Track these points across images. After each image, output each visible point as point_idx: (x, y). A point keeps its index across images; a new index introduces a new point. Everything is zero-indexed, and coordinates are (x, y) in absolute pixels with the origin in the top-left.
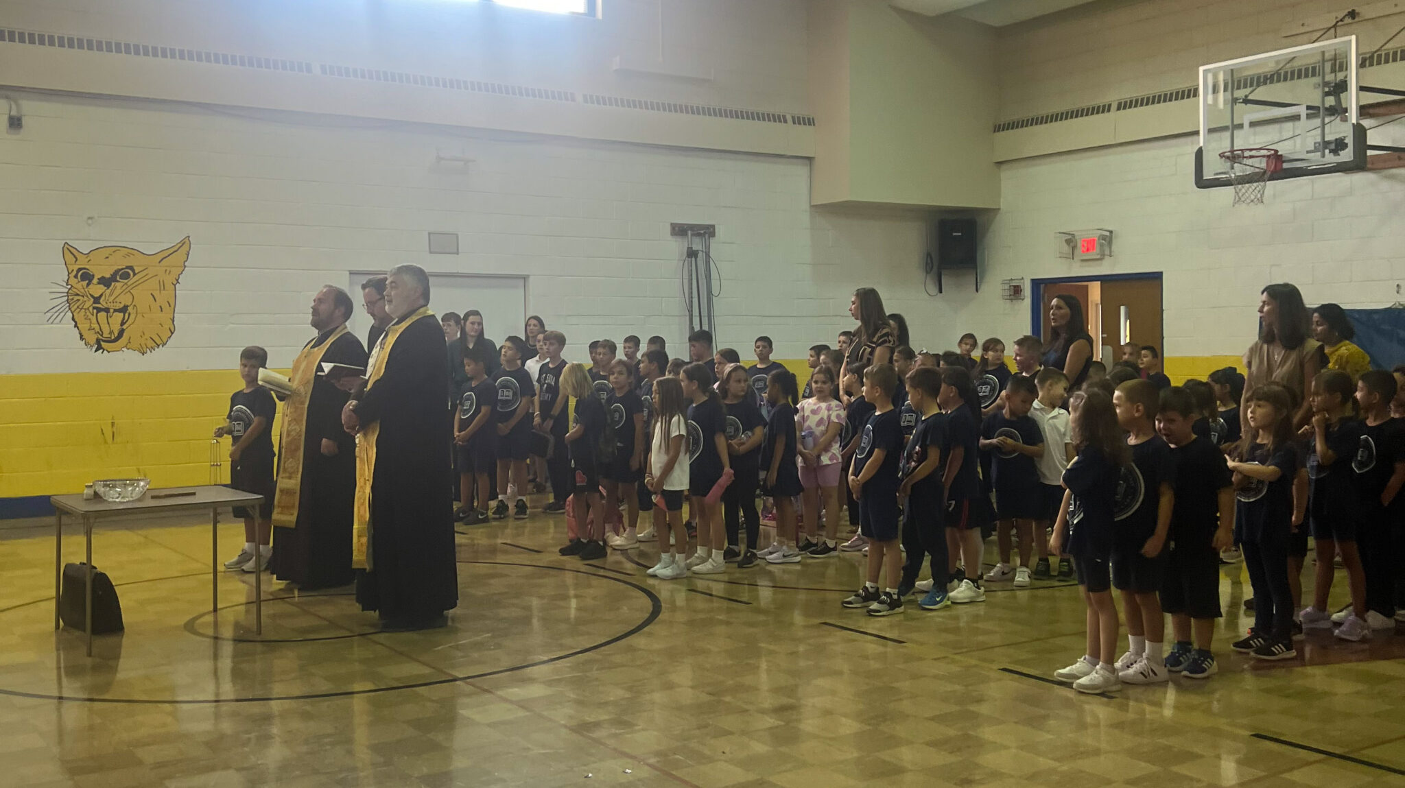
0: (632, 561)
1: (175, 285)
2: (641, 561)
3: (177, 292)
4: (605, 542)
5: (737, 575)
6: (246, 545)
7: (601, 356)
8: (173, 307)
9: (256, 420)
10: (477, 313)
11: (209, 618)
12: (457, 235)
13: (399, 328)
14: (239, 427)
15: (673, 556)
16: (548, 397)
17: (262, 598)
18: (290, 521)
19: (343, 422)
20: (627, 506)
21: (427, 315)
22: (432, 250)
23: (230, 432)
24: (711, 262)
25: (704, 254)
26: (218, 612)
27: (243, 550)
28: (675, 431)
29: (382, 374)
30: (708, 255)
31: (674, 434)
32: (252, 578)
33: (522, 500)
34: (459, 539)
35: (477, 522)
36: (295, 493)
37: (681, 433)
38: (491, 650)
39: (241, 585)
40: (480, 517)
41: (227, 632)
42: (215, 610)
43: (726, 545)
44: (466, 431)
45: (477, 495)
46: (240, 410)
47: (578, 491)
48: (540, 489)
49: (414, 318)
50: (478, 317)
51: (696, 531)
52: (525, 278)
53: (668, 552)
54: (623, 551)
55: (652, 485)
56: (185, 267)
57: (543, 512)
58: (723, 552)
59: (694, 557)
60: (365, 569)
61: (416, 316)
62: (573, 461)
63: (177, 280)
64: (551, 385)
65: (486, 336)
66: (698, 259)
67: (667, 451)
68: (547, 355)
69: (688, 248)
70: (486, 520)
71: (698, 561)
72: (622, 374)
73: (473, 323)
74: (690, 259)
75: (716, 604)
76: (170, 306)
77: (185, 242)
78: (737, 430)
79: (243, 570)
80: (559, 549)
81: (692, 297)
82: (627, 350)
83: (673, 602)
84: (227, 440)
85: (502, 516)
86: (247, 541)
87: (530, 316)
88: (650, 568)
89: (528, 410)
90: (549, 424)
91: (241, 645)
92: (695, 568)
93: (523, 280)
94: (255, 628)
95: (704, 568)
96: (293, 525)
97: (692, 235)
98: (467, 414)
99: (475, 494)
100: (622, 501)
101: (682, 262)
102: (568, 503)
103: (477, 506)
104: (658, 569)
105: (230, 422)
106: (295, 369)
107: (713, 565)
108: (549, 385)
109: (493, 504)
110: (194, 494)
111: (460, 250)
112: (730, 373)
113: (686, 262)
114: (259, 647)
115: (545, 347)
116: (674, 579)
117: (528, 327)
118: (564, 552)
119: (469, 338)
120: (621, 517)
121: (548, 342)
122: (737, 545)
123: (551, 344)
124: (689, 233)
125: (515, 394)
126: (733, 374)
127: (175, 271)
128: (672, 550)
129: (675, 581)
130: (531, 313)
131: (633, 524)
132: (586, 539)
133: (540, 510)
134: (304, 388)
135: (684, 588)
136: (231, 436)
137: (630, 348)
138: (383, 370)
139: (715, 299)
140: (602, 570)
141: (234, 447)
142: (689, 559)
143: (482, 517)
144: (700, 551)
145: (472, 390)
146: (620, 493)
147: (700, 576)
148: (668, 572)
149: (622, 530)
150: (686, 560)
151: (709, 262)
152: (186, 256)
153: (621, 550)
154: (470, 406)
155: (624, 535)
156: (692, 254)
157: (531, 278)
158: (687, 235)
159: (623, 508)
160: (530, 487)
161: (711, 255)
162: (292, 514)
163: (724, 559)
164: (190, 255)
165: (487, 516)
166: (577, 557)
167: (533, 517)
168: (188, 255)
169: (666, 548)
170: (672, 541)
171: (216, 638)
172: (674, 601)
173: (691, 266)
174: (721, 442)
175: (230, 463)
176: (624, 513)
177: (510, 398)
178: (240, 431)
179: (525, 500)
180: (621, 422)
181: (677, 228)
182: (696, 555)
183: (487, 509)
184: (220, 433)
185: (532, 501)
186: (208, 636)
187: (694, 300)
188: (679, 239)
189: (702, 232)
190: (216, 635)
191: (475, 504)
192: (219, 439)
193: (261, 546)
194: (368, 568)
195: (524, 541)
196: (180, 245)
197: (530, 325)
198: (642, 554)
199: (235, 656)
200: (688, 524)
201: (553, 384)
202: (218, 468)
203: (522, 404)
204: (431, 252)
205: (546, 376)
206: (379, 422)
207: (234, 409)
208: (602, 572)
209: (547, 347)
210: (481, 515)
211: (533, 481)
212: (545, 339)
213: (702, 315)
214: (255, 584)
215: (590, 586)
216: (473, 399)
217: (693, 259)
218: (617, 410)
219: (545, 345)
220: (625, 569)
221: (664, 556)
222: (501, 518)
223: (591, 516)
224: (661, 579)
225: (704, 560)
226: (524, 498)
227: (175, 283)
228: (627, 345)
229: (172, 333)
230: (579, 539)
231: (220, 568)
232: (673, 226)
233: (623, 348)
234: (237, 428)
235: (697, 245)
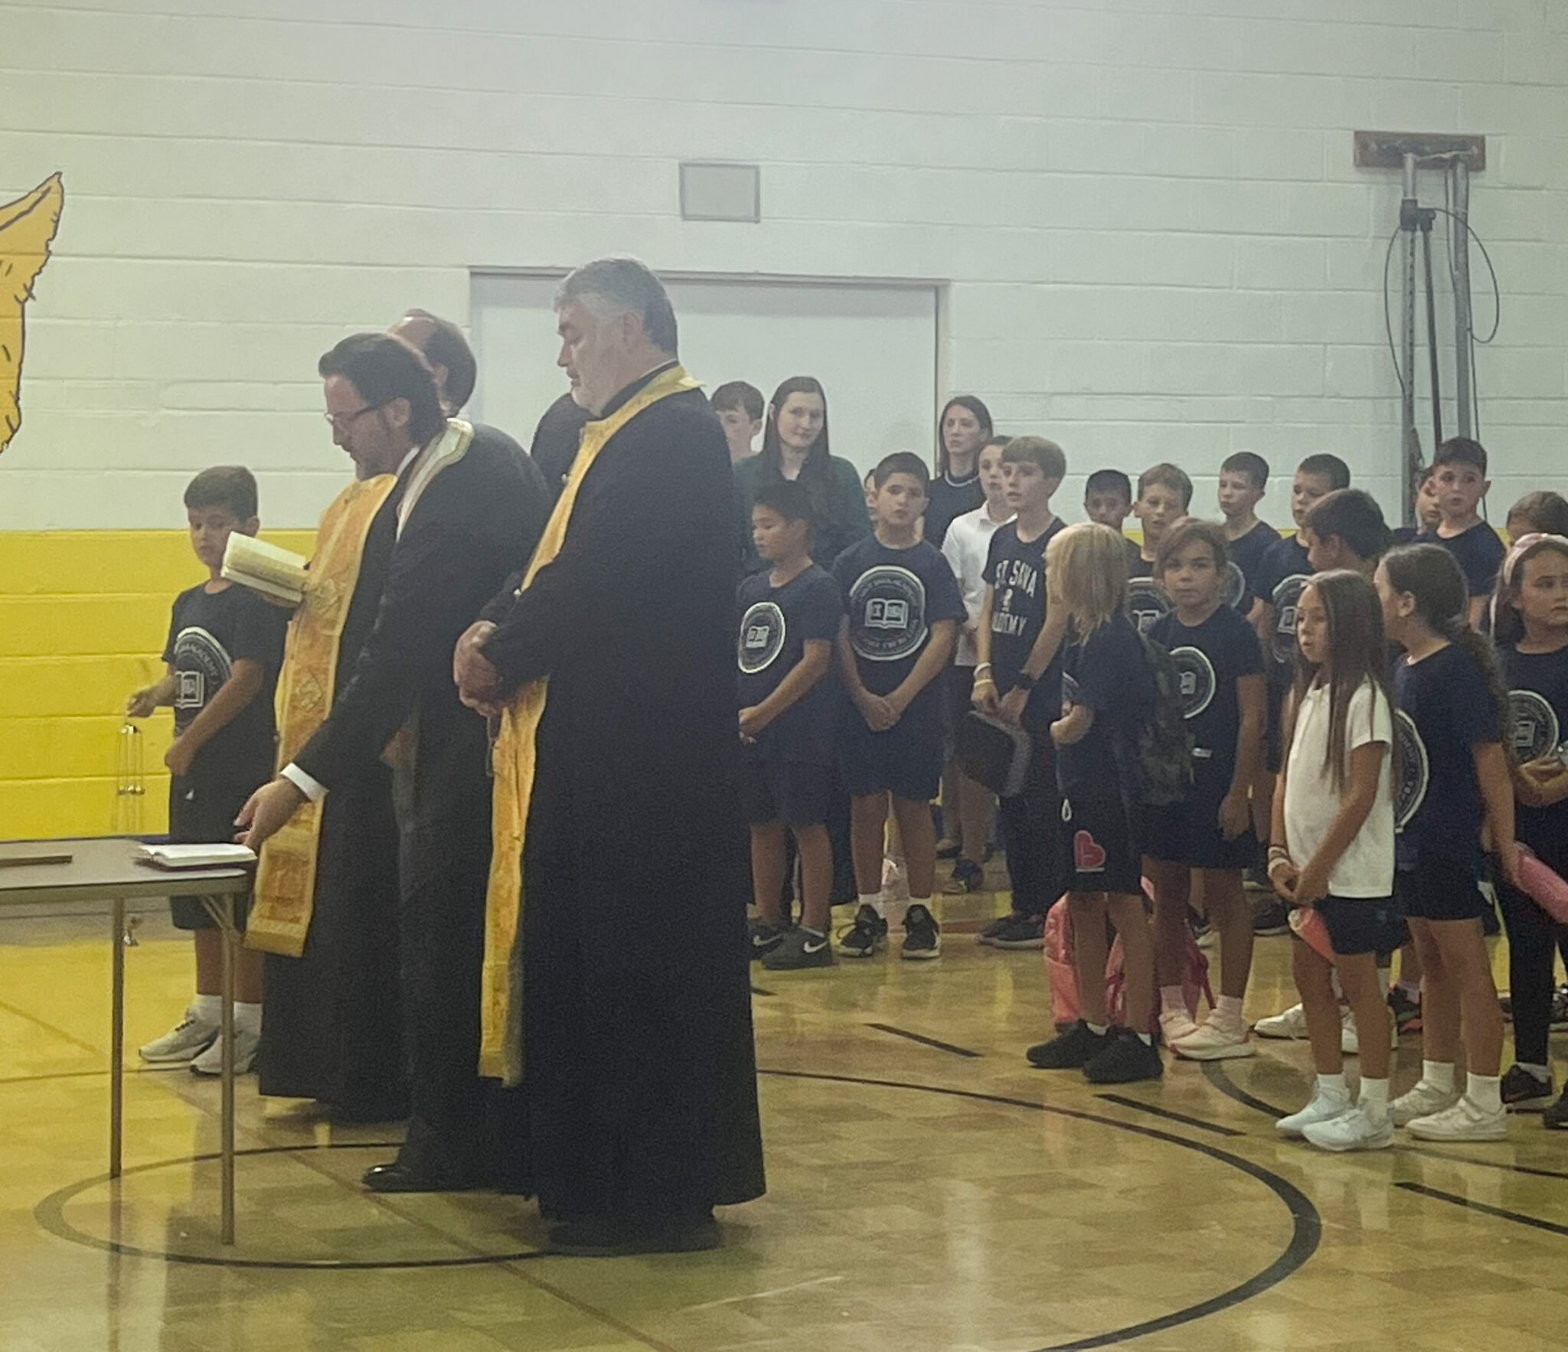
0: (1230, 1090)
1: (22, 303)
2: (1259, 1096)
3: (27, 320)
4: (1158, 1036)
5: (1542, 1150)
6: (197, 1002)
7: (1160, 509)
8: (16, 359)
9: (236, 669)
10: (810, 385)
11: (101, 1194)
12: (756, 168)
13: (608, 428)
14: (192, 685)
15: (1354, 1088)
16: (1014, 624)
17: (238, 1146)
18: (291, 940)
19: (456, 678)
20: (1217, 934)
21: (680, 389)
22: (687, 212)
23: (169, 699)
24: (1472, 245)
25: (1451, 219)
26: (125, 1178)
27: (188, 1014)
28: (1360, 734)
29: (557, 551)
30: (1462, 221)
31: (1359, 738)
32: (213, 1091)
33: (922, 907)
34: (761, 1010)
35: (804, 962)
36: (306, 863)
37: (1376, 738)
38: (845, 1319)
39: (178, 1109)
40: (807, 948)
41: (152, 1236)
42: (116, 1172)
43: (1508, 1058)
44: (762, 705)
45: (800, 887)
46: (193, 641)
47: (1082, 887)
48: (970, 877)
49: (645, 399)
50: (816, 396)
51: (1419, 1017)
52: (938, 289)
53: (1339, 1072)
54: (1210, 1065)
55: (1290, 884)
56: (49, 253)
57: (981, 943)
58: (1498, 1079)
59: (1413, 1092)
60: (500, 1080)
61: (651, 392)
62: (1066, 802)
63: (29, 291)
64: (1023, 592)
65: (834, 452)
66: (1433, 234)
67: (1341, 783)
68: (1011, 504)
69: (1404, 202)
70: (825, 958)
71: (1426, 1107)
72: (1202, 566)
73: (797, 412)
74: (1409, 235)
75: (1479, 1228)
76: (9, 357)
77: (51, 188)
78: (1543, 731)
79: (193, 1069)
80: (1025, 1051)
81: (1412, 344)
82: (1227, 491)
83: (1350, 1216)
84: (164, 717)
85: (869, 950)
86: (199, 992)
87: (953, 396)
88: (1284, 1115)
89: (951, 658)
90: (1016, 701)
91: (184, 1270)
92: (1415, 1123)
93: (931, 296)
94: (217, 1226)
95: (1445, 1125)
96: (296, 951)
97: (1418, 165)
98: (761, 662)
99: (795, 884)
100: (1203, 923)
101: (1386, 243)
102: (1050, 920)
103: (800, 919)
104: (1309, 1120)
105: (171, 671)
106: (324, 534)
107: (1469, 1118)
108: (1018, 591)
109: (843, 917)
110: (67, 860)
111: (763, 213)
112: (1520, 561)
113: (1398, 243)
114: (228, 1278)
115: (1005, 481)
116: (1355, 1150)
117: (945, 428)
118: (1040, 1057)
119: (787, 454)
120: (1202, 965)
121: (1014, 466)
122: (1543, 1061)
123: (1027, 472)
124: (1410, 159)
125: (913, 614)
126: (1529, 565)
127: (24, 267)
128: (1349, 1065)
129: (1351, 1157)
130: (954, 388)
131: (1235, 988)
132: (1103, 1025)
133: (973, 936)
134: (337, 584)
135: (1387, 1177)
136: (171, 709)
137: (1236, 486)
138: (560, 541)
139: (1479, 352)
140: (1149, 1115)
141: (180, 739)
142: (1400, 1095)
143: (814, 949)
144: (1432, 1075)
145: (771, 595)
146: (1196, 897)
147: (1426, 1145)
148: (1341, 1130)
149: (1203, 1003)
150: (1391, 1099)
151: (1466, 243)
152: (52, 225)
153: (1204, 1061)
154: (769, 639)
155: (1210, 1020)
156: (1415, 219)
157: (955, 286)
158: (1400, 164)
159: (1208, 941)
160: (944, 870)
161: (1469, 225)
162: (296, 920)
163: (1504, 1101)
164: (61, 223)
165: (829, 945)
166: (1079, 1073)
167: (953, 952)
168: (57, 222)
169: (1331, 1059)
170: (1349, 1038)
171: (116, 1248)
172: (1357, 1214)
173: (1412, 254)
174: (1490, 762)
175: (169, 777)
176: (1208, 954)
177: (902, 624)
178: (192, 696)
179: (929, 907)
180: (1204, 696)
181: (1374, 147)
182: (1420, 1085)
183: (828, 929)
184: (142, 706)
185: (947, 910)
186: (96, 1244)
187: (1417, 349)
188: (1380, 177)
189: (1447, 156)
190: (115, 1241)
191: (796, 912)
192: (139, 722)
193: (236, 1005)
194: (507, 1078)
195: (929, 1024)
196: (37, 195)
197: (952, 423)
198: (1268, 1073)
199: (175, 1297)
200: (1398, 998)
201: (1031, 589)
202: (137, 798)
203: (931, 646)
204: (685, 217)
205: (1011, 566)
206: (547, 678)
207: (180, 636)
208: (1148, 1121)
209: (1011, 479)
210: (812, 945)
211: (952, 853)
212: (1007, 457)
213: (1441, 394)
214: (218, 1108)
215: (1109, 1157)
216: (777, 622)
217: (1419, 234)
218: (1187, 664)
219: (1008, 473)
220: (1215, 1116)
221: (1324, 1082)
222: (863, 955)
223: (1116, 958)
224: (1321, 1150)
225: (1443, 1102)
226: (927, 903)
227: (23, 295)
228: (1233, 477)
229: (14, 431)
230: (1083, 1023)
231: (130, 1060)
232: (1362, 139)
233: (1217, 485)
234: (186, 687)
235: (1431, 193)
